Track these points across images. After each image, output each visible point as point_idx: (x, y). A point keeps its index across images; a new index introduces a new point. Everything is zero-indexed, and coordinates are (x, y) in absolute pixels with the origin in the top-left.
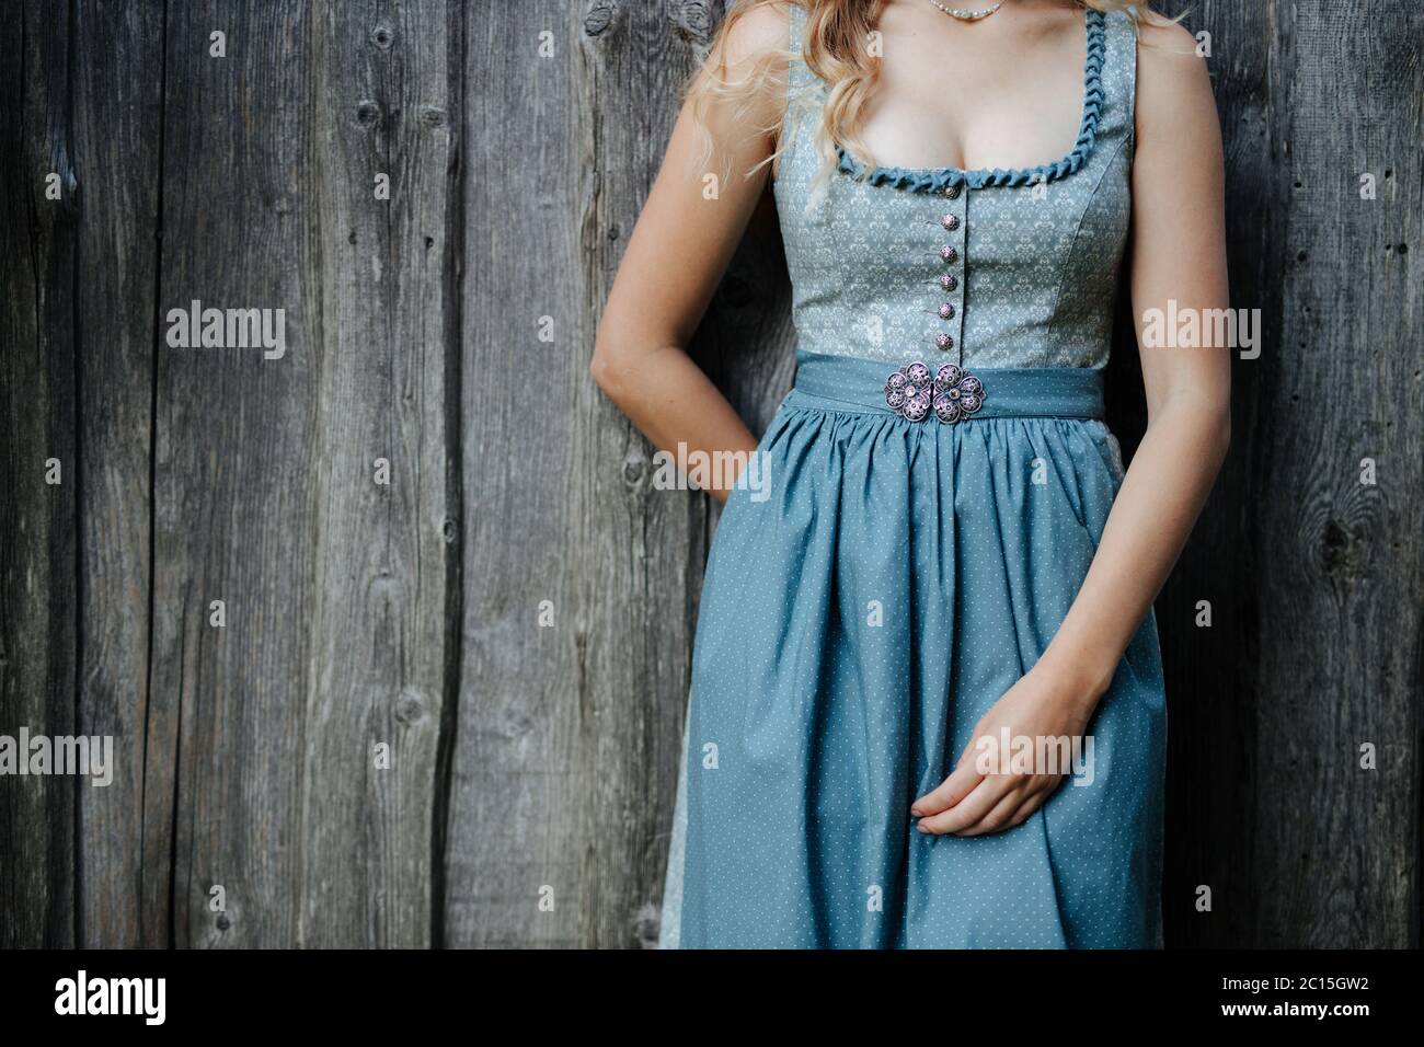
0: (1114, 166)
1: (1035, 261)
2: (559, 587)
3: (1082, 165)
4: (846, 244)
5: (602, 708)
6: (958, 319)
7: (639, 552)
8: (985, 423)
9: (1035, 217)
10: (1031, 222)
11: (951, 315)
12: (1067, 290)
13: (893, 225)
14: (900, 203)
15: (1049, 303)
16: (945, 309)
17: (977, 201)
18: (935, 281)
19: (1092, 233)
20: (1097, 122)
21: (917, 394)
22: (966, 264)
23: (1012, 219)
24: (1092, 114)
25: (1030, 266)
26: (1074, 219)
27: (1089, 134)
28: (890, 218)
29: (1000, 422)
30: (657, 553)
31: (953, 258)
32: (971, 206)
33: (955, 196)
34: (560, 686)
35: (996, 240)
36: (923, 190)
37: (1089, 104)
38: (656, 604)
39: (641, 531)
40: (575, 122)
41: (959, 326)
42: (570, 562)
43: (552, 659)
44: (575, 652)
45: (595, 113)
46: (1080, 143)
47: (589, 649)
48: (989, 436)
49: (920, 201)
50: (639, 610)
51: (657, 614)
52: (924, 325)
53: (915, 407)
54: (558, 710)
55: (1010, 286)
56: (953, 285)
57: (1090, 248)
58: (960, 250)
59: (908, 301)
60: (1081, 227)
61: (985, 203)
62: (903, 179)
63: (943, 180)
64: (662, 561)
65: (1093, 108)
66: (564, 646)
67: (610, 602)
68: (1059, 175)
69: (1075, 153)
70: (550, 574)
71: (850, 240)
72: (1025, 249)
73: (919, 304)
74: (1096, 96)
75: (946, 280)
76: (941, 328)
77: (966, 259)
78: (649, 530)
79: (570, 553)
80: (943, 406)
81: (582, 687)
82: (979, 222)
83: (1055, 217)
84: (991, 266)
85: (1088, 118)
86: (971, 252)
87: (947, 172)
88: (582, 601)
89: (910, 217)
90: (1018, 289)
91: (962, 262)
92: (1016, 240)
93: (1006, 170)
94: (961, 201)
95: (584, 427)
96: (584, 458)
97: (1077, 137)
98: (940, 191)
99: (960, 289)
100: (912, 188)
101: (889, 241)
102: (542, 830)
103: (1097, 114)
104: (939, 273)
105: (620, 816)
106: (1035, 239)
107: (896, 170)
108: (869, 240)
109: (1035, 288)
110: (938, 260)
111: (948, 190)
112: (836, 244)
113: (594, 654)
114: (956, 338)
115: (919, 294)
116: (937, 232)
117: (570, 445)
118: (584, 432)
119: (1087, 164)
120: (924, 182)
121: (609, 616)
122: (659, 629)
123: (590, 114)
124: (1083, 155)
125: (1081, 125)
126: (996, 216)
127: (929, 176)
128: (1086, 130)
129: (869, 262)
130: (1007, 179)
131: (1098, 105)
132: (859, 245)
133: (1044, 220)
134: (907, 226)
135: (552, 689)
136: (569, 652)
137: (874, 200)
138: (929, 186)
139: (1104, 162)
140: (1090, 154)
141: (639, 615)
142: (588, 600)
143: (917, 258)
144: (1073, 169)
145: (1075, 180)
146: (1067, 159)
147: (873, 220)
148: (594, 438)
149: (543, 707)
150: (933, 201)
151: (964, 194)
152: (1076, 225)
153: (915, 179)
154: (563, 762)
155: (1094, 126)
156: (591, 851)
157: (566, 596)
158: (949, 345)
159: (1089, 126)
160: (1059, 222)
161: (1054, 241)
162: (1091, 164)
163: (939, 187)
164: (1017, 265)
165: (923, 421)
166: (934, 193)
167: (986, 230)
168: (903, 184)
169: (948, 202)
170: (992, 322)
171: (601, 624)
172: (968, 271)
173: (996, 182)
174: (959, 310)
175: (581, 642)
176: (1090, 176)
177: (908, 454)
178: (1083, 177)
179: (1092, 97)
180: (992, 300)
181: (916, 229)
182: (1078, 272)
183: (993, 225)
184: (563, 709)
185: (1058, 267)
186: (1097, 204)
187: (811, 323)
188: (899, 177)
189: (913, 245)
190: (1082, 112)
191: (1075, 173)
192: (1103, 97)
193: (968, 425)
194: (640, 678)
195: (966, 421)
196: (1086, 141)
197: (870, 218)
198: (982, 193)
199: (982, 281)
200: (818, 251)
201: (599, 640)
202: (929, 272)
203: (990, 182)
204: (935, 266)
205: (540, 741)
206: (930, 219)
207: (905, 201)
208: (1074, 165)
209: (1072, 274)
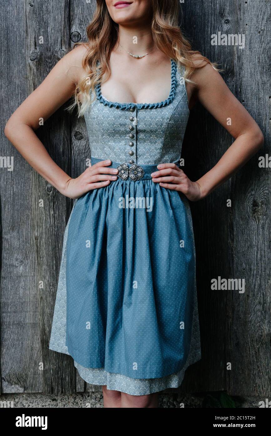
0: (181, 102)
1: (156, 130)
2: (29, 223)
3: (170, 102)
4: (102, 124)
5: (43, 257)
6: (135, 146)
7: (52, 212)
8: (144, 181)
9: (156, 118)
10: (155, 119)
11: (133, 145)
12: (166, 139)
13: (115, 119)
14: (117, 113)
15: (161, 143)
16: (131, 144)
17: (140, 113)
18: (128, 135)
19: (173, 122)
20: (175, 89)
21: (125, 172)
22: (137, 131)
23: (150, 118)
24: (174, 87)
25: (155, 132)
26: (168, 118)
27: (173, 93)
28: (114, 117)
29: (148, 181)
30: (57, 213)
31: (133, 129)
32: (138, 114)
33: (133, 111)
34: (31, 251)
35: (145, 124)
36: (123, 109)
37: (172, 84)
38: (58, 228)
39: (52, 206)
40: (28, 86)
41: (135, 148)
42: (32, 215)
43: (28, 244)
44: (35, 241)
45: (34, 84)
46: (170, 96)
47: (39, 241)
48: (145, 185)
49: (123, 112)
50: (53, 230)
51: (58, 230)
52: (125, 149)
53: (125, 176)
54: (31, 258)
55: (150, 137)
56: (133, 137)
57: (173, 127)
58: (135, 127)
59: (120, 142)
60: (170, 121)
61: (142, 113)
62: (118, 106)
63: (129, 106)
64: (59, 215)
65: (174, 86)
66: (32, 239)
67: (44, 227)
68: (164, 105)
69: (169, 99)
70: (27, 218)
71: (103, 123)
72: (154, 127)
73: (123, 142)
74: (174, 82)
75: (131, 135)
76: (130, 149)
77: (136, 129)
78: (55, 206)
79: (32, 213)
80: (132, 176)
81: (37, 252)
82: (140, 119)
83: (162, 118)
84: (144, 131)
85: (172, 88)
86: (138, 127)
87: (130, 104)
88: (36, 227)
89: (120, 117)
90: (152, 138)
91: (135, 130)
92: (151, 124)
93: (148, 104)
94: (135, 113)
95: (35, 176)
96: (35, 185)
97: (170, 94)
98: (129, 110)
99: (135, 138)
100: (120, 109)
101: (114, 124)
102: (28, 292)
103: (175, 87)
104: (128, 133)
105: (50, 288)
106: (156, 124)
107: (116, 103)
108: (108, 123)
109: (157, 138)
110: (128, 130)
111: (131, 109)
112: (99, 124)
113: (40, 242)
114: (135, 152)
115: (123, 139)
116: (128, 121)
117: (31, 182)
118: (35, 178)
119: (172, 102)
120: (124, 107)
121: (44, 231)
122: (59, 235)
123: (32, 84)
124: (171, 99)
125: (170, 90)
126: (145, 117)
127: (125, 105)
128: (172, 92)
129: (108, 130)
130: (148, 106)
131: (175, 84)
132: (106, 124)
133: (159, 118)
134: (119, 119)
135: (29, 252)
136: (33, 242)
137: (110, 111)
138: (125, 108)
139: (177, 101)
140: (173, 99)
141: (52, 231)
142: (38, 227)
143: (122, 129)
144: (168, 104)
145: (168, 107)
146: (166, 101)
147: (109, 117)
148: (38, 180)
149: (26, 257)
150: (127, 112)
151: (136, 111)
152: (168, 120)
153: (121, 106)
154: (33, 272)
155: (174, 91)
156: (41, 298)
157: (32, 225)
158: (132, 154)
159: (173, 91)
160: (163, 119)
161: (162, 124)
162: (173, 102)
163: (128, 109)
164: (151, 131)
165: (126, 180)
166: (127, 110)
167: (142, 121)
168: (118, 107)
169: (131, 113)
170: (145, 148)
171: (42, 233)
172: (137, 133)
173: (145, 107)
174: (135, 144)
175: (36, 238)
176: (173, 105)
177: (123, 190)
178: (171, 106)
179: (173, 82)
180: (145, 141)
181: (122, 120)
182: (169, 133)
183: (144, 120)
184: (32, 258)
185: (163, 132)
186: (175, 114)
187: (94, 148)
188: (117, 105)
189: (121, 125)
190: (171, 87)
191: (168, 105)
192: (176, 82)
193: (139, 181)
194: (54, 248)
195: (138, 180)
196: (172, 95)
197: (108, 117)
198: (141, 110)
199: (141, 136)
200: (94, 126)
201: (41, 238)
202: (127, 133)
203: (143, 107)
204: (127, 131)
205: (26, 267)
206: (126, 118)
207: (119, 112)
208: (168, 102)
209: (168, 134)
